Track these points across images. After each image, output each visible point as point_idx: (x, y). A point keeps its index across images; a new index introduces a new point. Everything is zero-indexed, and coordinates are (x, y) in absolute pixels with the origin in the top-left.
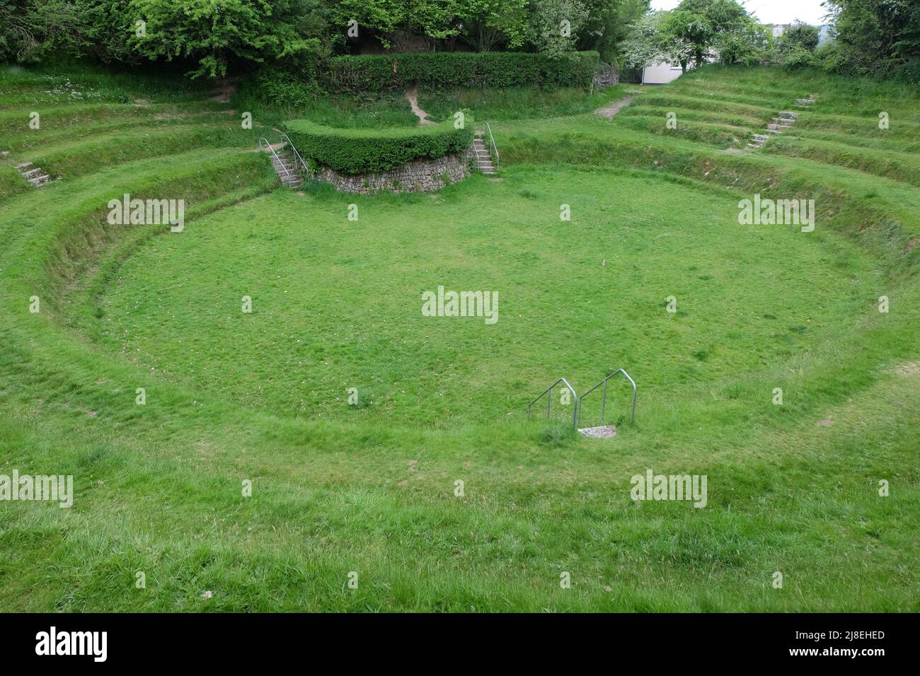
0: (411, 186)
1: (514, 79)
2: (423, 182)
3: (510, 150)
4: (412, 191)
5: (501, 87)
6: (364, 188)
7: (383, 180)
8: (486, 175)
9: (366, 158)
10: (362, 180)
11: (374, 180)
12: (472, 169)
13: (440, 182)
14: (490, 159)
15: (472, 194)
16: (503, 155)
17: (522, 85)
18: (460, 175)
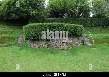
0: (55, 47)
1: (95, 24)
2: (61, 45)
3: (98, 39)
4: (56, 49)
5: (91, 27)
6: (36, 46)
7: (44, 43)
8: (89, 47)
9: (36, 32)
10: (36, 43)
11: (40, 43)
12: (83, 43)
13: (69, 46)
14: (90, 42)
15: (84, 52)
16: (95, 41)
17: (97, 26)
18: (78, 44)
